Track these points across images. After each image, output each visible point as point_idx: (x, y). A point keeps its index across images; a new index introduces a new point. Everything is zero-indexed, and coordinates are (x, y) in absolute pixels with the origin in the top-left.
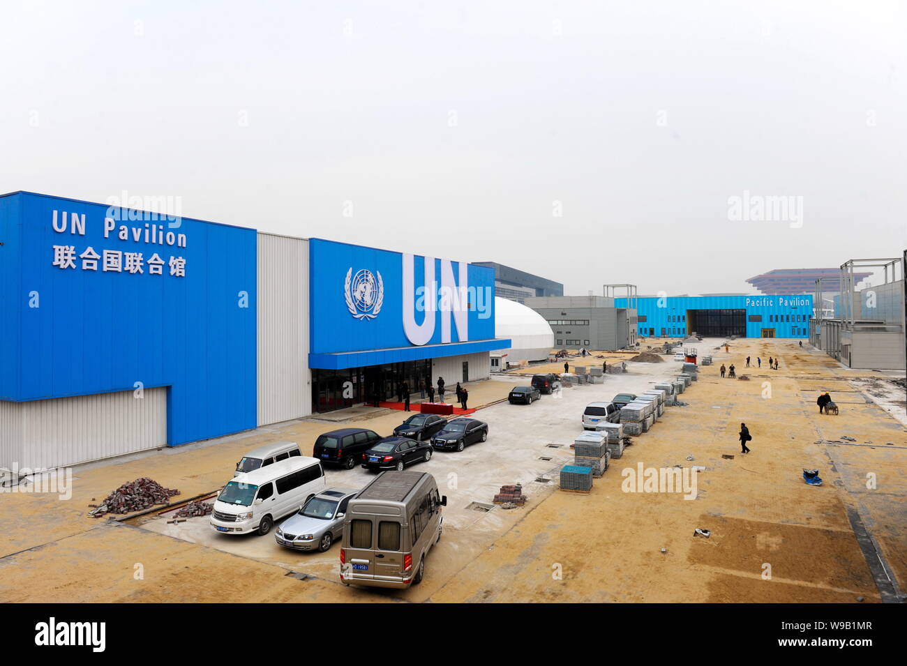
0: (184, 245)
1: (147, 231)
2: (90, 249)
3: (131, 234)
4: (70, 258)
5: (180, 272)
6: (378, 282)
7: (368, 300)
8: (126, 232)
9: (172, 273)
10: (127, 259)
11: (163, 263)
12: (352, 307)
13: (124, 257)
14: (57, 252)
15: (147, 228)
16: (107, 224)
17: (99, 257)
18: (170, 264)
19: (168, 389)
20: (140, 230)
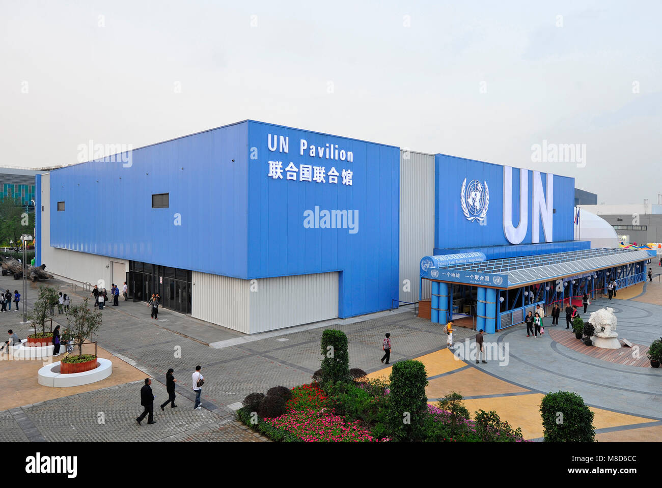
0: (352, 161)
1: (328, 149)
2: (292, 164)
3: (317, 152)
4: (279, 171)
5: (349, 182)
6: (485, 190)
7: (478, 205)
8: (314, 150)
9: (344, 183)
10: (315, 171)
11: (338, 174)
12: (466, 211)
13: (313, 169)
14: (271, 166)
15: (327, 147)
16: (302, 144)
17: (297, 170)
18: (343, 175)
19: (340, 273)
20: (323, 149)
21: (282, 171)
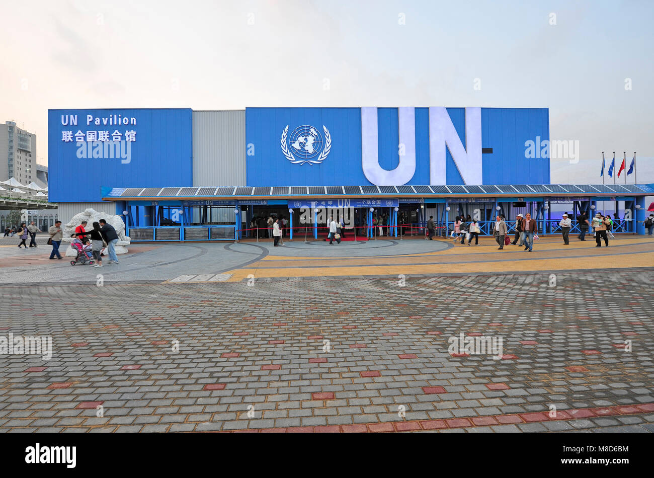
0: (135, 124)
1: (111, 119)
2: (80, 131)
3: (101, 121)
4: (70, 137)
5: (132, 139)
8: (99, 121)
9: (127, 139)
10: (100, 134)
11: (121, 134)
12: (289, 155)
13: (98, 134)
14: (63, 134)
15: (111, 117)
16: (88, 118)
17: (84, 135)
18: (126, 135)
20: (107, 119)
21: (72, 136)
